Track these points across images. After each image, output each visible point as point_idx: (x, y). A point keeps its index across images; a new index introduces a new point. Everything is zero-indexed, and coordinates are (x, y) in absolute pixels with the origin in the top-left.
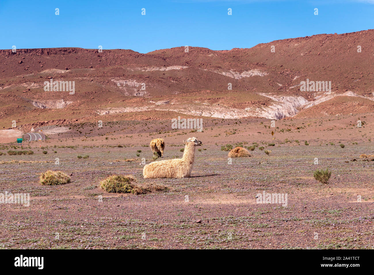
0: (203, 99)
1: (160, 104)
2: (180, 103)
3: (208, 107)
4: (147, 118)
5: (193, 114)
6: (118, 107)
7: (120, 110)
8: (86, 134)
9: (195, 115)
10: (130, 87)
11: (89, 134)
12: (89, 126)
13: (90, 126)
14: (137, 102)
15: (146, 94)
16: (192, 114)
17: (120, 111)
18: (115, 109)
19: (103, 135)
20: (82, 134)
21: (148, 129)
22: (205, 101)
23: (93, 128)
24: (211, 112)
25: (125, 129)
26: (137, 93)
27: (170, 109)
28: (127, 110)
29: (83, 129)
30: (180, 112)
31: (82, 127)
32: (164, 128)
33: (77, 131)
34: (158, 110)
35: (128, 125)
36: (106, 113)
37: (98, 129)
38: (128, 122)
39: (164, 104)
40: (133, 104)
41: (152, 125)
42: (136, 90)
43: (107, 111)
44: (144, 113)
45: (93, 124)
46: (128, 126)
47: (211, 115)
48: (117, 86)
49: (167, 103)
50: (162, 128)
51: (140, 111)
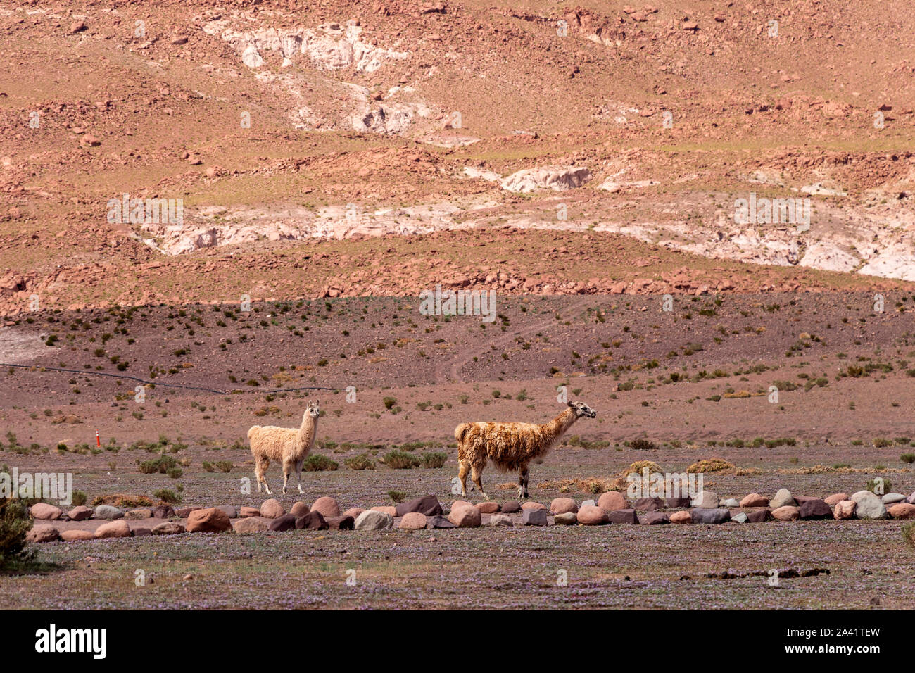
0: (803, 159)
1: (529, 186)
2: (657, 182)
3: (837, 214)
4: (461, 278)
5: (747, 254)
6: (267, 203)
7: (288, 225)
8: (153, 376)
9: (761, 262)
10: (326, 73)
11: (174, 372)
12: (163, 329)
13: (171, 329)
14: (383, 175)
15: (428, 120)
16: (739, 256)
17: (287, 230)
18: (251, 214)
19: (258, 379)
20: (128, 372)
21: (519, 347)
22: (816, 172)
23: (186, 341)
24: (855, 242)
25: (381, 347)
26: (370, 116)
27: (602, 219)
28: (331, 225)
29: (131, 342)
30: (662, 243)
31: (124, 332)
32: (617, 345)
33: (100, 353)
34: (522, 224)
35: (397, 324)
36: (199, 243)
37: (223, 346)
38: (391, 308)
39: (556, 187)
40: (362, 186)
41: (544, 325)
42: (359, 91)
43: (203, 230)
44: (436, 245)
45: (183, 314)
46: (398, 330)
47: (856, 262)
48: (238, 64)
49: (575, 180)
50: (606, 346)
51: (411, 229)
